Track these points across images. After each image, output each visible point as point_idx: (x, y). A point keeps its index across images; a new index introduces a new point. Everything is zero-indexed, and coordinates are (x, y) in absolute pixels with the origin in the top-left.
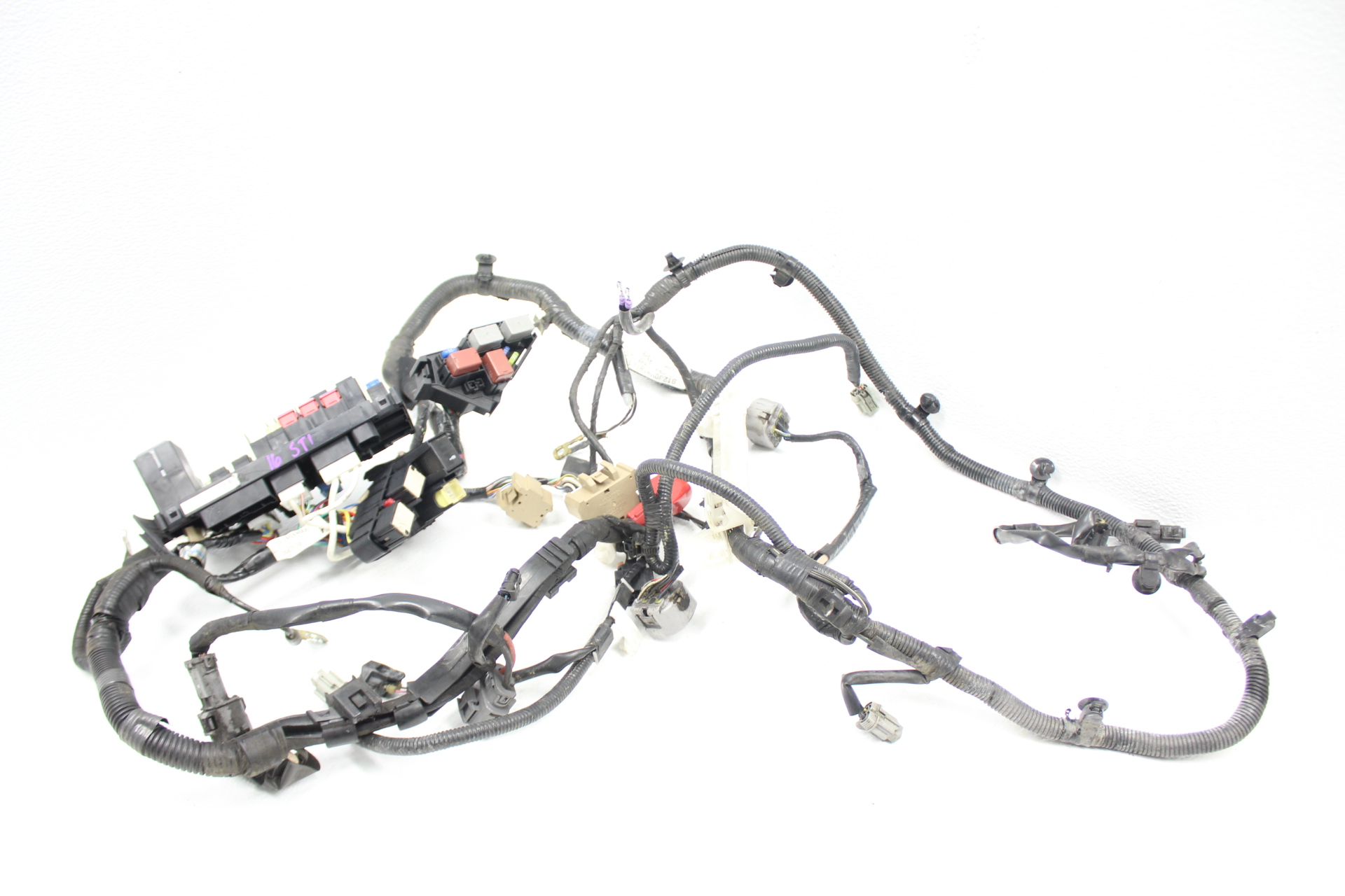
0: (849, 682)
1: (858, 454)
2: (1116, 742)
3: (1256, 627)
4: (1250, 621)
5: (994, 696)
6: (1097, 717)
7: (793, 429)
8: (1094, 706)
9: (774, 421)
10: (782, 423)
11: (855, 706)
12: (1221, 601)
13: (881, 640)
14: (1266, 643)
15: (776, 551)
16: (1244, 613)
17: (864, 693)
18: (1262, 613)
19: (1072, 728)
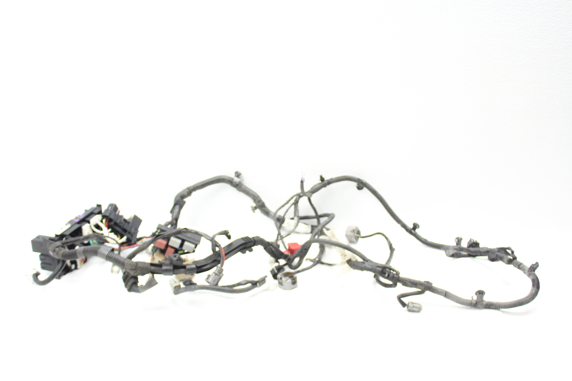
0: (400, 298)
1: (387, 238)
2: (490, 306)
3: (533, 268)
4: (531, 267)
5: (446, 295)
6: (482, 296)
7: (362, 234)
8: (481, 293)
9: (356, 232)
10: (359, 233)
11: (404, 304)
12: (521, 264)
13: (406, 283)
14: (537, 272)
15: (365, 262)
16: (528, 265)
17: (405, 300)
18: (534, 263)
19: (474, 302)
